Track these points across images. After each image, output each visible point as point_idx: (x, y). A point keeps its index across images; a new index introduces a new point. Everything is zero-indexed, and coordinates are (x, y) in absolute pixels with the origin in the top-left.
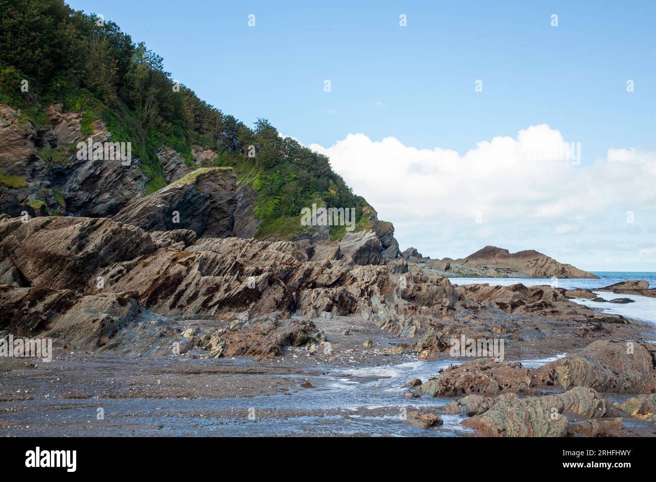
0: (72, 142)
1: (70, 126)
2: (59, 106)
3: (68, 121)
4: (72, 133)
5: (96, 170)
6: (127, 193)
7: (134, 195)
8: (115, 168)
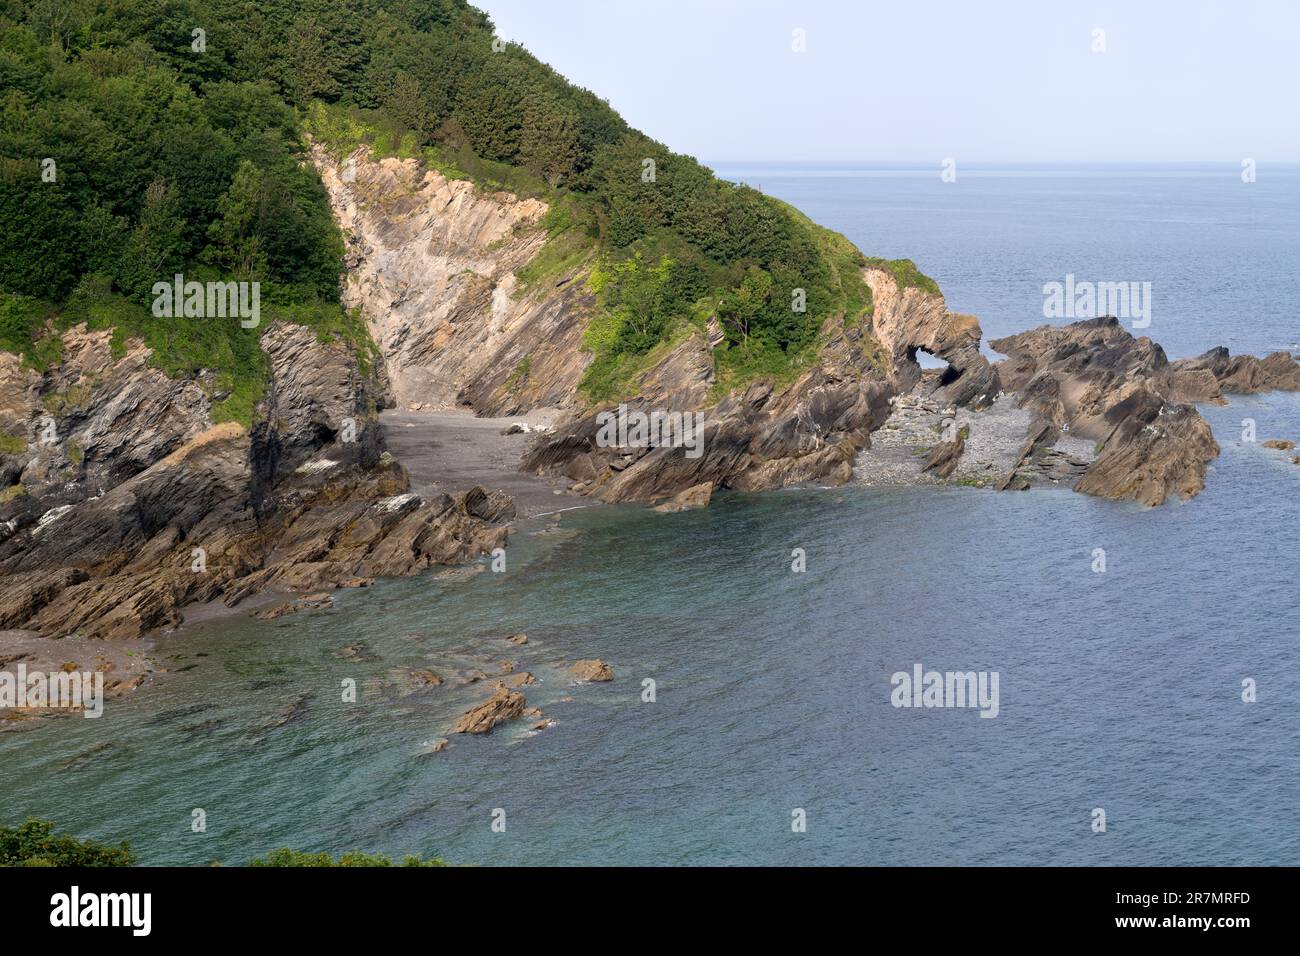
0: (100, 370)
1: (96, 349)
2: (82, 326)
3: (94, 343)
4: (99, 359)
5: (131, 403)
6: (178, 427)
7: (187, 429)
8: (158, 397)
